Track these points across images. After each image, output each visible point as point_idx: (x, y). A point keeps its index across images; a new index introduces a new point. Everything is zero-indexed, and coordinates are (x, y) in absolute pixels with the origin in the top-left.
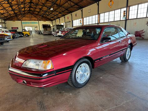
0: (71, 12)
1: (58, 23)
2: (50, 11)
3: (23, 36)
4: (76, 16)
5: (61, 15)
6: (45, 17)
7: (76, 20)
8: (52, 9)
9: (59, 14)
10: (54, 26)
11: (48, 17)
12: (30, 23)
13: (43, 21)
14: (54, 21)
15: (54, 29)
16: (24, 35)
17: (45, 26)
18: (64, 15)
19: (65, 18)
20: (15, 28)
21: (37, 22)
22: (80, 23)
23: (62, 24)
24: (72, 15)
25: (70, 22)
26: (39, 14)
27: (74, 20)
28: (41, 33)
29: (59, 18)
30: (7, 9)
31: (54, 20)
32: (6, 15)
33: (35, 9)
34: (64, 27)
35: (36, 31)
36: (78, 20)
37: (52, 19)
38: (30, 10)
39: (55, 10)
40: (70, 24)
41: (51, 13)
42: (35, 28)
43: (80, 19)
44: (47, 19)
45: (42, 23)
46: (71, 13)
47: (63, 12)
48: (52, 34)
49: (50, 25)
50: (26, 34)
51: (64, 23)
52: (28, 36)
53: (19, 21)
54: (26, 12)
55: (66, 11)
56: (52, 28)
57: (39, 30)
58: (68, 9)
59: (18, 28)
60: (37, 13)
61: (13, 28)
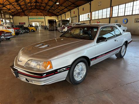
0: (77, 6)
1: (63, 18)
2: (56, 5)
3: (28, 31)
4: (83, 10)
5: (67, 9)
6: (51, 12)
7: (83, 15)
8: (58, 3)
9: (65, 8)
10: (60, 21)
11: (54, 12)
12: (37, 18)
13: (49, 17)
14: (59, 17)
15: (59, 24)
16: (30, 30)
17: (50, 22)
18: (70, 10)
19: (71, 13)
20: (23, 23)
21: (43, 17)
22: (88, 17)
23: (68, 19)
24: (78, 9)
25: (76, 16)
26: (45, 9)
27: (81, 15)
28: (47, 28)
29: (65, 13)
30: (13, 4)
31: (60, 15)
32: (13, 10)
33: (41, 4)
34: (70, 22)
35: (42, 26)
36: (85, 15)
37: (58, 14)
38: (36, 5)
39: (61, 5)
40: (76, 19)
41: (57, 8)
42: (42, 23)
43: (88, 14)
44: (52, 14)
45: (48, 18)
46: (78, 8)
47: (69, 6)
48: (58, 29)
49: (56, 21)
50: (32, 30)
51: (70, 18)
52: (34, 31)
53: (26, 17)
54: (32, 7)
55: (73, 5)
56: (58, 23)
57: (45, 25)
58: (75, 3)
59: (25, 23)
60: (43, 8)
61: (21, 23)
